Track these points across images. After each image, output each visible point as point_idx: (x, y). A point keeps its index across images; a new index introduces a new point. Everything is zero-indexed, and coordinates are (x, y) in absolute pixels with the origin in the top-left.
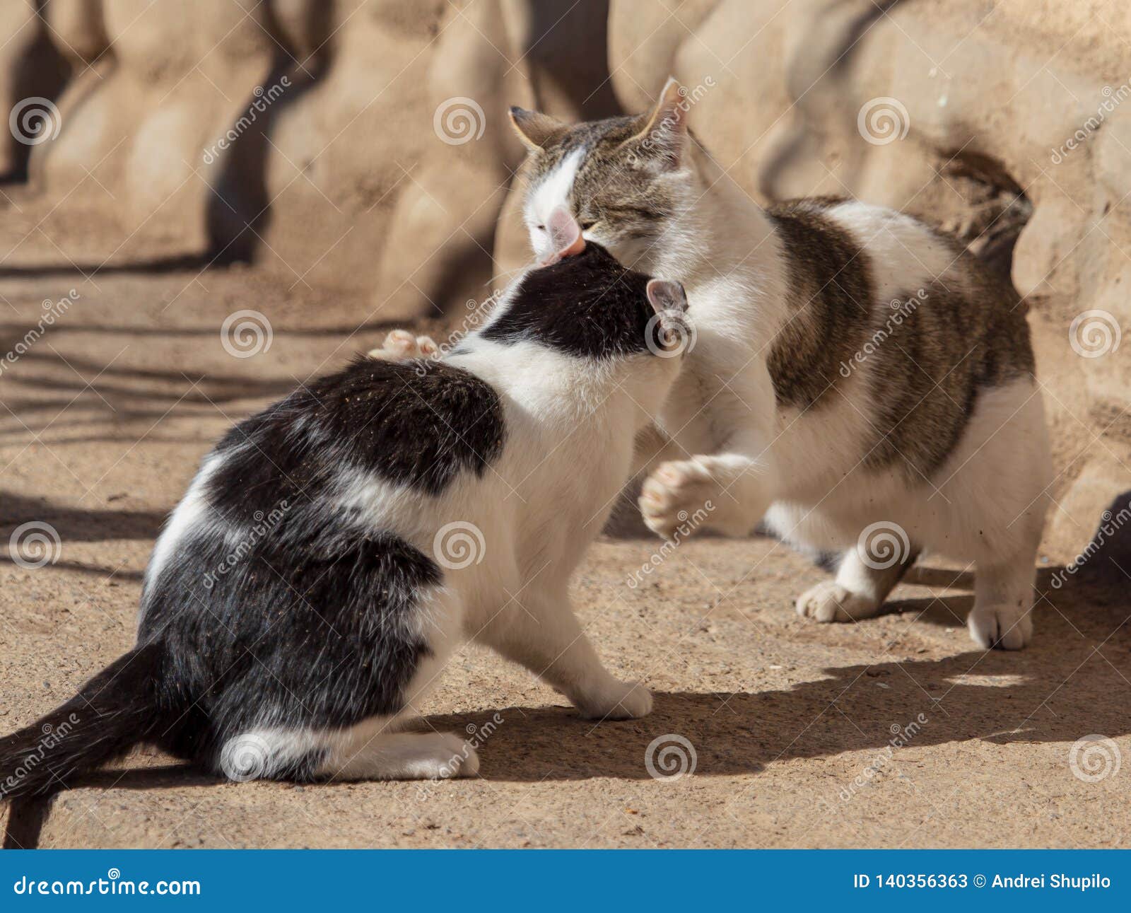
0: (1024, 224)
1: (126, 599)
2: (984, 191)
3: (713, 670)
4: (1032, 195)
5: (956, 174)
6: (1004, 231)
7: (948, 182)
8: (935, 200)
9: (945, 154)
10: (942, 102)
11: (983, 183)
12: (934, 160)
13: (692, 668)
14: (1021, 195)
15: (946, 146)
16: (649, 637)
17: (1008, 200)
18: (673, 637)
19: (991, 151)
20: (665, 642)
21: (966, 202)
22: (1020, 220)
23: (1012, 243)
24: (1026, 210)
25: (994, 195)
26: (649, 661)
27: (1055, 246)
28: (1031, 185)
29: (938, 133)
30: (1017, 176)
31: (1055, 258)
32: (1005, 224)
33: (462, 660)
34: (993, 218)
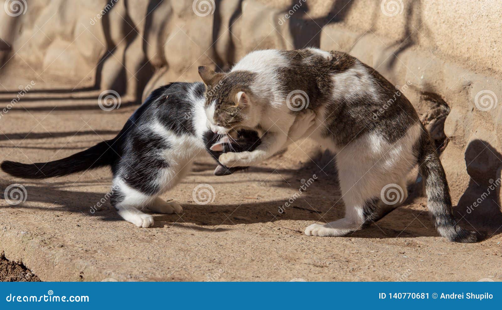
0: (448, 115)
1: (173, 232)
2: (435, 105)
3: (353, 252)
4: (450, 106)
5: (426, 99)
6: (442, 117)
7: (424, 102)
8: (420, 108)
9: (422, 93)
10: (422, 77)
11: (435, 102)
12: (420, 95)
13: (347, 251)
14: (447, 106)
15: (423, 91)
16: (333, 242)
17: (442, 107)
18: (341, 242)
19: (437, 92)
20: (338, 244)
21: (430, 108)
22: (446, 114)
23: (444, 120)
24: (448, 110)
25: (438, 106)
26: (333, 250)
27: (457, 121)
28: (449, 103)
29: (421, 87)
30: (445, 100)
31: (457, 125)
32: (441, 114)
33: (276, 250)
34: (438, 113)
